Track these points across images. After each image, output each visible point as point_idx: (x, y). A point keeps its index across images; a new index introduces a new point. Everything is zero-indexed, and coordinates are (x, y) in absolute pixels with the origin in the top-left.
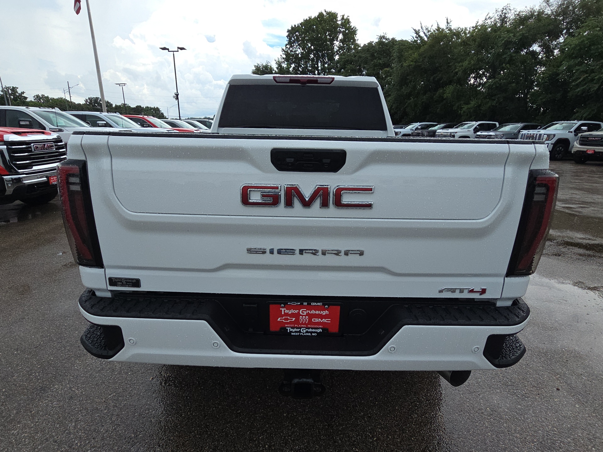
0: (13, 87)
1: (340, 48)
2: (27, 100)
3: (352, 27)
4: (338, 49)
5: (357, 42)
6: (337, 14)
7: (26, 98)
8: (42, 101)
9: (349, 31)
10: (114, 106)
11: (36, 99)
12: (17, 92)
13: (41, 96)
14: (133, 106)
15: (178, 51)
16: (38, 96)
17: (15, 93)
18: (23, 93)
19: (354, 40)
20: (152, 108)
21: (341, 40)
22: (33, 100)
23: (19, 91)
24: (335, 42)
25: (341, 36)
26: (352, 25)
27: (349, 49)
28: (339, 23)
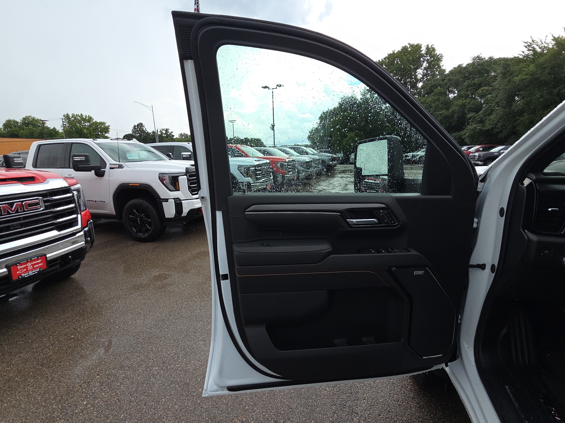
0: (166, 129)
1: (424, 75)
2: (174, 137)
3: (438, 54)
4: (421, 77)
5: (442, 68)
6: (421, 45)
7: (173, 136)
8: (184, 137)
9: (434, 58)
10: (229, 139)
11: (180, 136)
12: (169, 132)
13: (183, 134)
14: (242, 137)
15: (276, 88)
16: (181, 134)
17: (167, 133)
18: (172, 132)
19: (439, 67)
20: (256, 139)
21: (425, 68)
22: (178, 137)
23: (170, 131)
24: (418, 70)
25: (425, 64)
26: (438, 52)
27: (434, 75)
28: (423, 52)
